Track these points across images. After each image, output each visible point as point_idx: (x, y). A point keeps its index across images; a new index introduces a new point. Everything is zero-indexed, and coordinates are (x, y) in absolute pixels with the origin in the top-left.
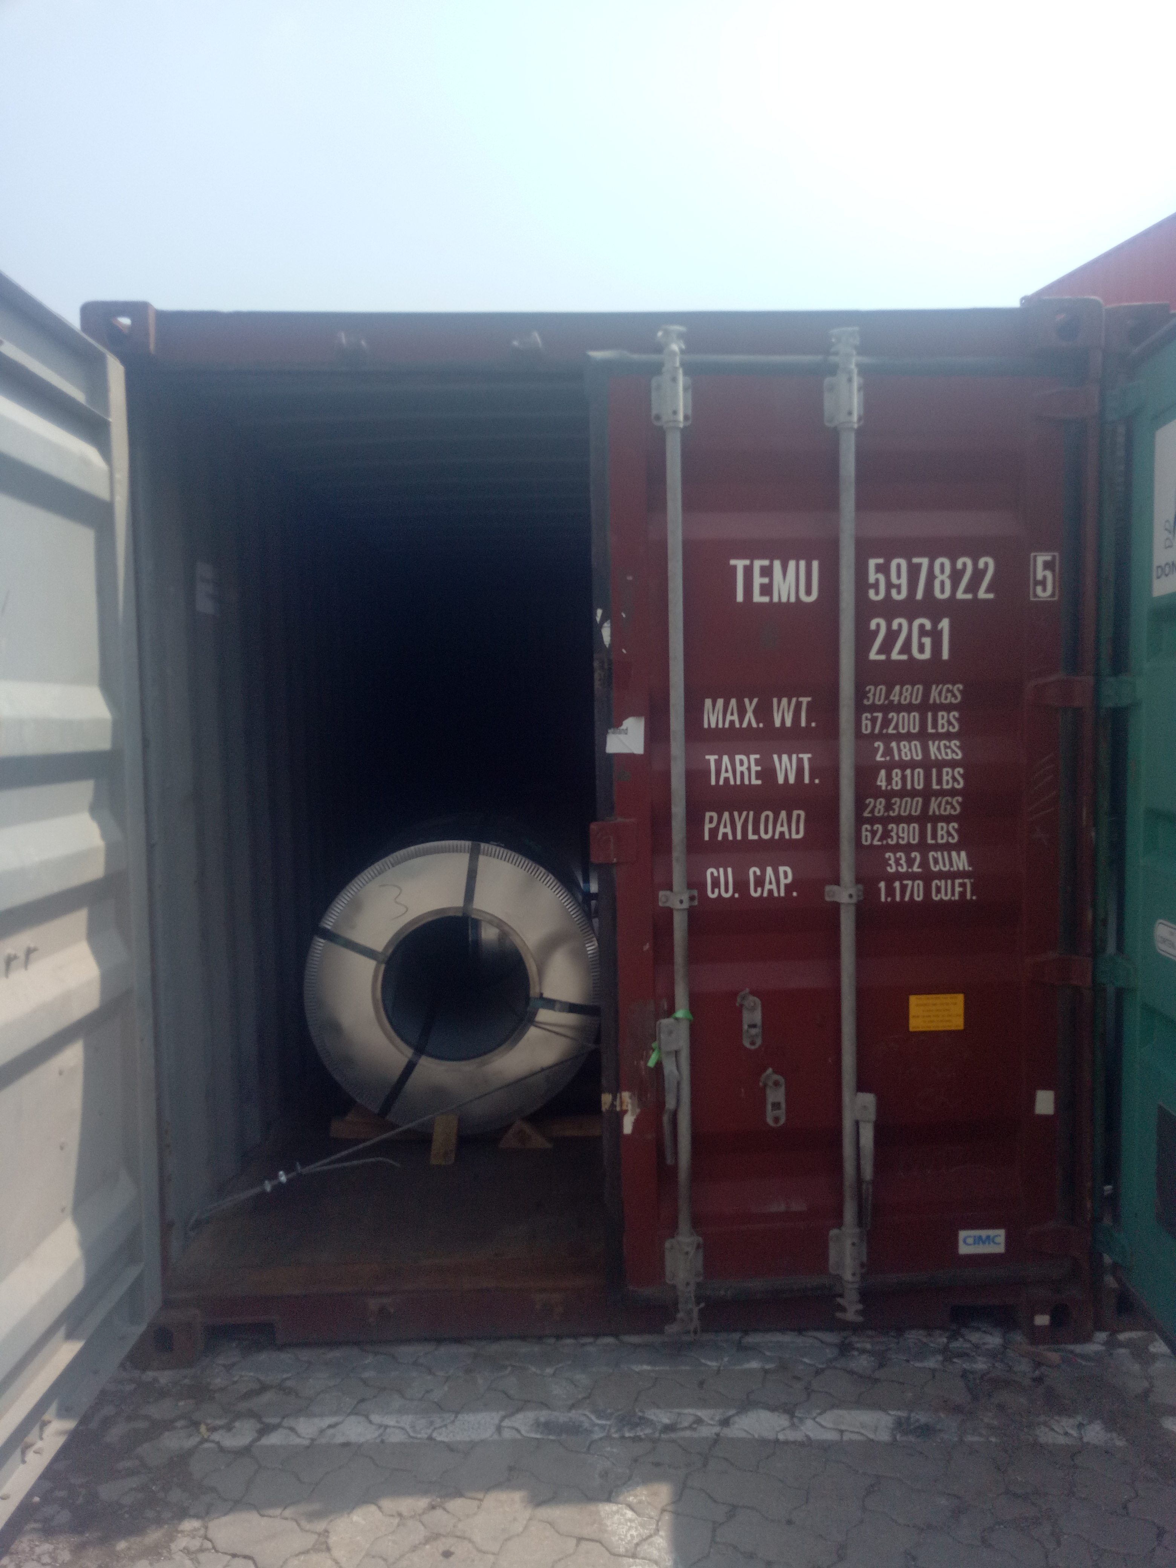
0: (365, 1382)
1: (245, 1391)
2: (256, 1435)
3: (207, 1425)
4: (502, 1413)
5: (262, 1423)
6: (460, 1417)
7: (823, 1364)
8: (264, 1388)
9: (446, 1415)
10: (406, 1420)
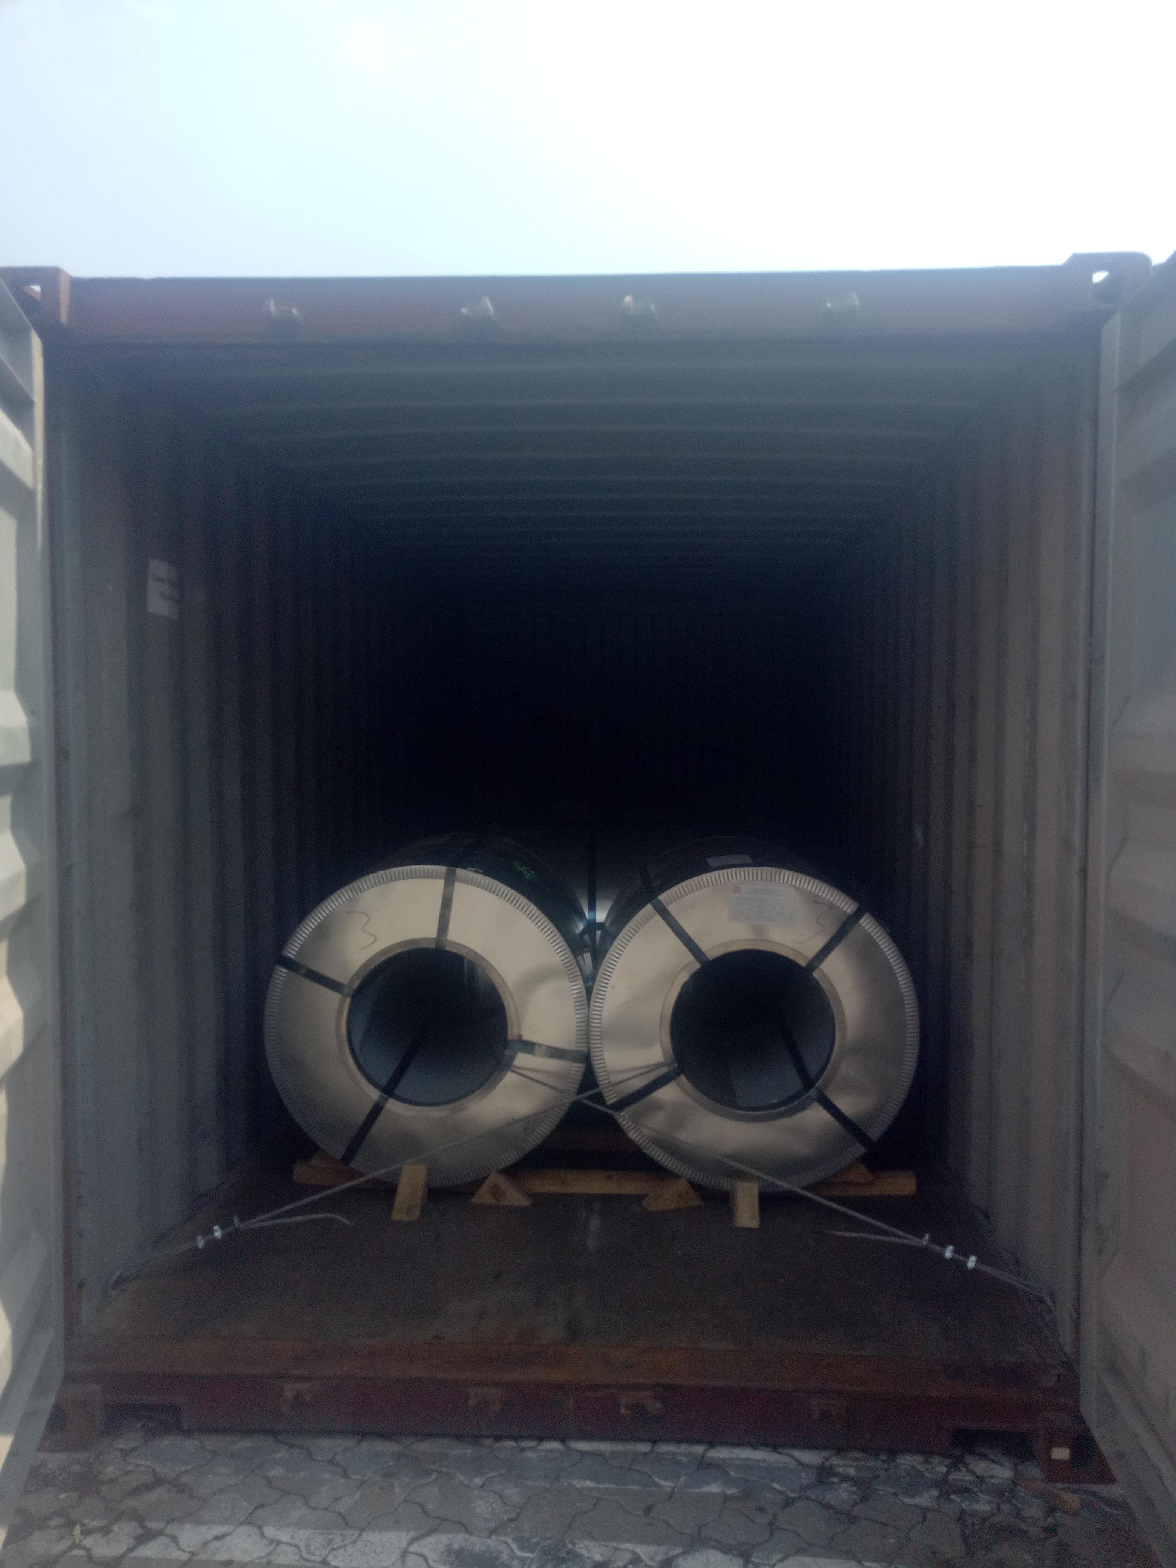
0: (269, 1481)
1: (135, 1484)
2: (132, 1542)
3: (83, 1525)
4: (412, 1534)
5: (143, 1527)
6: (364, 1536)
7: (795, 1492)
8: (158, 1482)
9: (348, 1533)
10: (303, 1535)
